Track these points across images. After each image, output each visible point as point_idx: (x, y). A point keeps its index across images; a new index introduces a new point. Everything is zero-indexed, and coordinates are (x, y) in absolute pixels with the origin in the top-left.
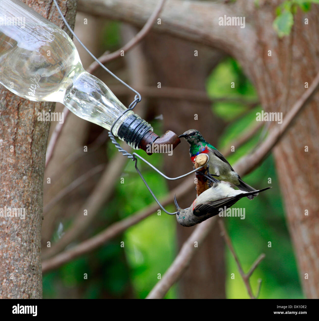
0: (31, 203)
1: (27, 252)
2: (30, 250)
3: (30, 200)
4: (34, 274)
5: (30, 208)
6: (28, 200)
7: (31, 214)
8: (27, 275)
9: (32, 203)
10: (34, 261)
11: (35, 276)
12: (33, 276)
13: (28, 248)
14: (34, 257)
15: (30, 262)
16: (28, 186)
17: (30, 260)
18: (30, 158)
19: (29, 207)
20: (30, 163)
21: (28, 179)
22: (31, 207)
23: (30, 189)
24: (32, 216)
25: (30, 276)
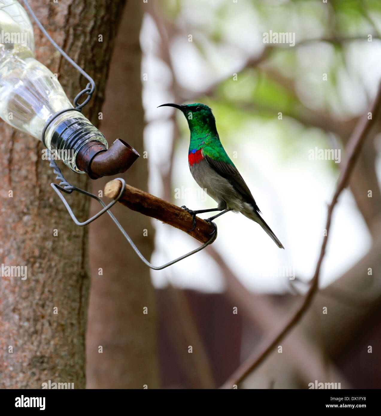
0: (40, 257)
1: (31, 336)
2: (36, 332)
3: (37, 253)
4: (44, 370)
5: (37, 265)
6: (33, 252)
7: (40, 275)
8: (29, 373)
9: (42, 256)
10: (43, 349)
11: (46, 372)
12: (40, 374)
13: (32, 330)
14: (43, 342)
15: (36, 352)
16: (33, 230)
17: (35, 348)
18: (34, 187)
19: (34, 263)
20: (34, 193)
21: (32, 219)
22: (41, 264)
23: (38, 235)
24: (42, 277)
25: (34, 374)
